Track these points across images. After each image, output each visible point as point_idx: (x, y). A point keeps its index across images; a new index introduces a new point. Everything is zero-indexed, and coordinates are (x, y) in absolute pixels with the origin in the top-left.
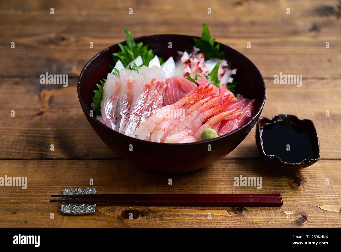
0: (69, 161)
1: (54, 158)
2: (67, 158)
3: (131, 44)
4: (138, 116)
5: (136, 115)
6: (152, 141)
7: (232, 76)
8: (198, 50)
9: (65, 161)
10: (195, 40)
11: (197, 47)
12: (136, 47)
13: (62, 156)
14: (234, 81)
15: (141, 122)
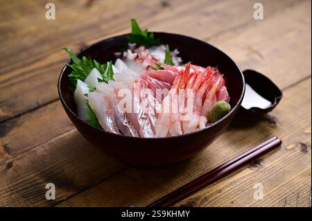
0: (79, 195)
1: (65, 198)
2: (75, 193)
3: (77, 61)
4: (146, 119)
5: (143, 118)
6: (173, 135)
7: (178, 56)
8: (134, 44)
9: (76, 196)
10: (128, 37)
11: (132, 43)
12: (82, 62)
13: (70, 194)
14: (182, 59)
15: (153, 122)
